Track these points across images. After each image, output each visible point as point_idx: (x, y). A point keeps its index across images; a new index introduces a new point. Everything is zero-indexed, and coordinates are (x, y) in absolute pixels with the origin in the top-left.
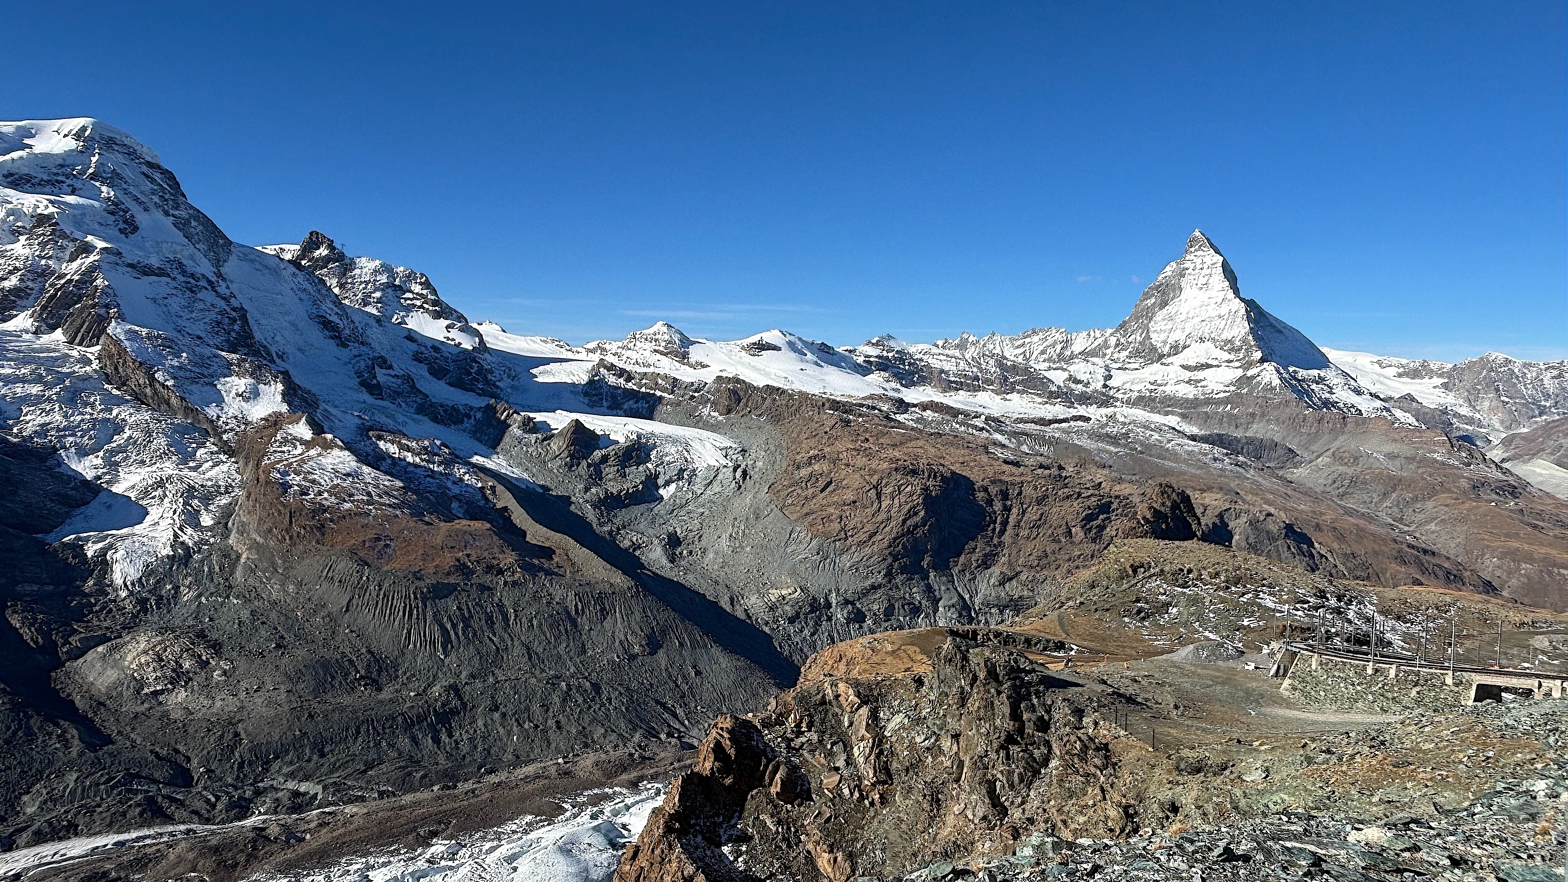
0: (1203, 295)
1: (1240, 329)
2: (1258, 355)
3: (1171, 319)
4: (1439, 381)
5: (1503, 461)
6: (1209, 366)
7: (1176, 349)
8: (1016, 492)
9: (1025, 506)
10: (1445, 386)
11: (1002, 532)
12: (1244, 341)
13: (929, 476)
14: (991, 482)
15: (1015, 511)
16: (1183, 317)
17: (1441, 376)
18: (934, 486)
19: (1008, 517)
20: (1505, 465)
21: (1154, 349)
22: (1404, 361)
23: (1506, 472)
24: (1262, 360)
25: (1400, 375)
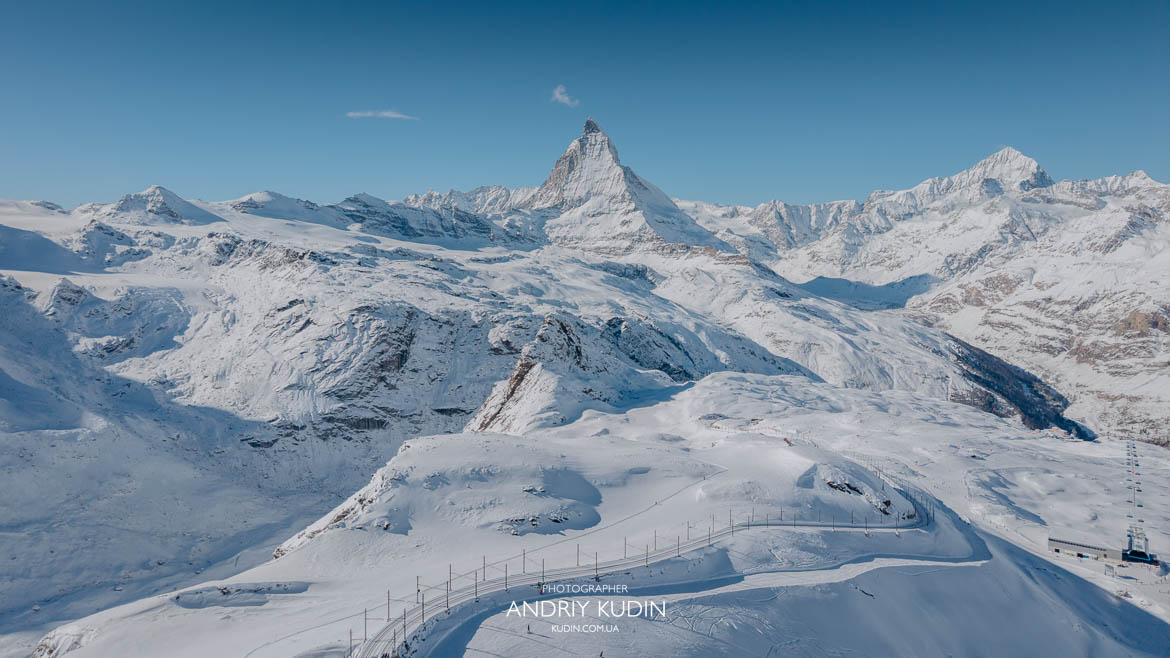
0: (596, 165)
1: (621, 188)
2: (633, 206)
3: (576, 180)
6: (600, 214)
7: (581, 201)
11: (452, 350)
12: (623, 196)
16: (584, 179)
17: (747, 216)
21: (565, 202)
24: (635, 210)
25: (724, 216)
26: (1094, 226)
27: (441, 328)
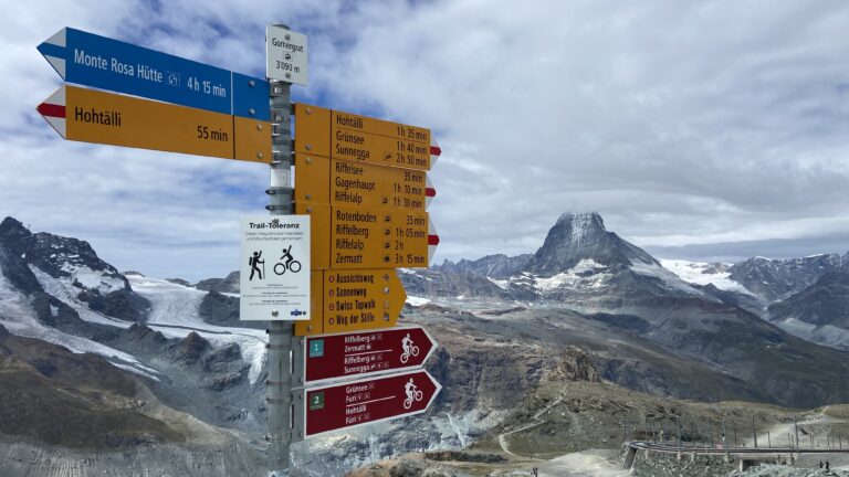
0: (584, 231)
1: (608, 250)
3: (567, 245)
4: (727, 274)
5: (771, 320)
6: (592, 273)
8: (484, 358)
9: (491, 368)
10: (731, 278)
11: (477, 385)
14: (468, 353)
15: (484, 370)
16: (574, 244)
19: (480, 376)
20: (773, 322)
21: (559, 264)
22: (705, 264)
23: (773, 326)
24: (623, 268)
25: (704, 272)
27: (467, 366)
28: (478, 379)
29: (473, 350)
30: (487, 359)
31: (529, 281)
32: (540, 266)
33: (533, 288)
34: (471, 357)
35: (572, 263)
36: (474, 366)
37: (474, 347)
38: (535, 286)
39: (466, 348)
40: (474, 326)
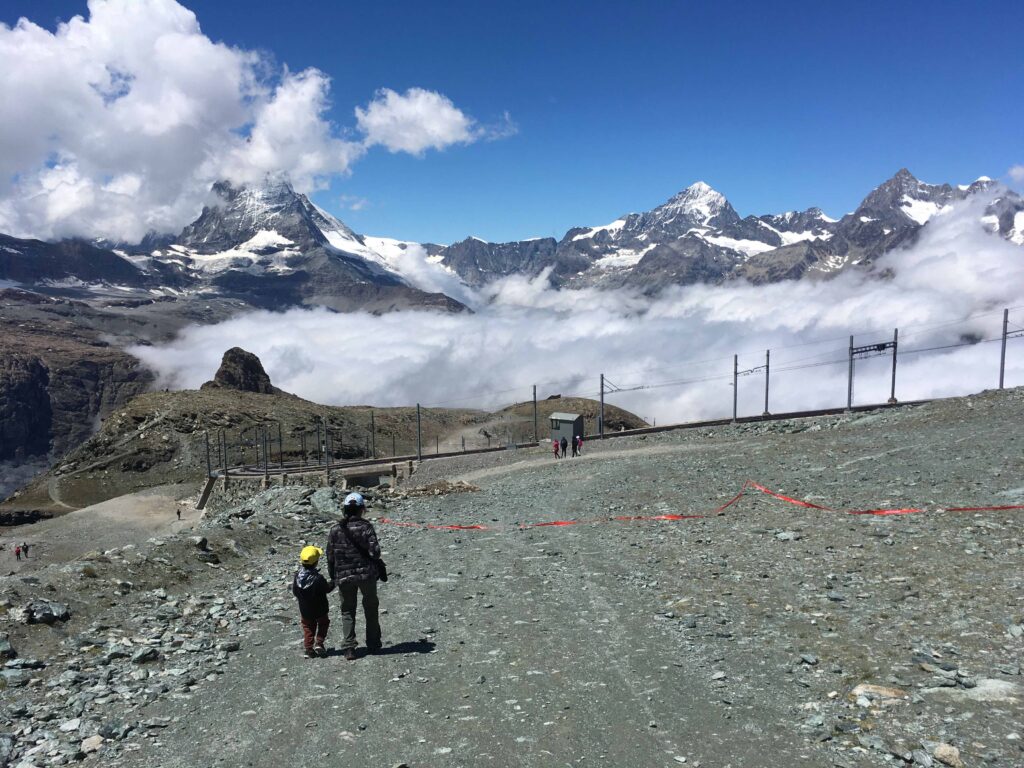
1: (296, 220)
4: (440, 258)
6: (273, 250)
8: (107, 372)
9: (117, 384)
10: (443, 262)
12: (300, 229)
13: (11, 364)
14: (80, 364)
15: (107, 388)
16: (250, 209)
17: (441, 254)
18: (15, 374)
19: (101, 396)
21: (227, 236)
26: (775, 261)
27: (80, 385)
28: (98, 402)
29: (89, 359)
30: (111, 373)
31: (181, 259)
32: (198, 238)
33: (188, 270)
34: (85, 370)
35: (246, 234)
36: (92, 383)
37: (92, 355)
38: (190, 267)
39: (78, 357)
40: (90, 323)
